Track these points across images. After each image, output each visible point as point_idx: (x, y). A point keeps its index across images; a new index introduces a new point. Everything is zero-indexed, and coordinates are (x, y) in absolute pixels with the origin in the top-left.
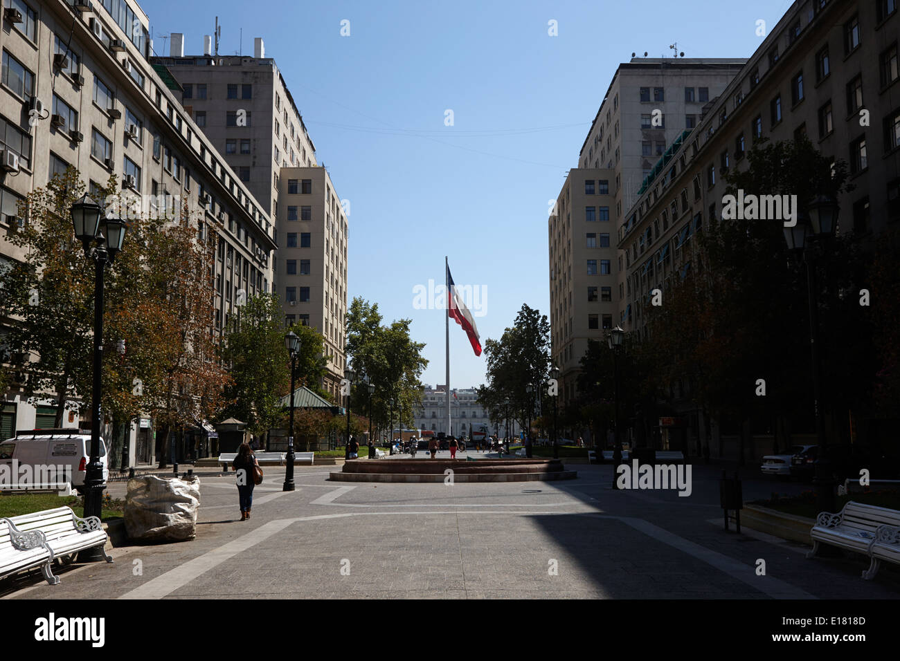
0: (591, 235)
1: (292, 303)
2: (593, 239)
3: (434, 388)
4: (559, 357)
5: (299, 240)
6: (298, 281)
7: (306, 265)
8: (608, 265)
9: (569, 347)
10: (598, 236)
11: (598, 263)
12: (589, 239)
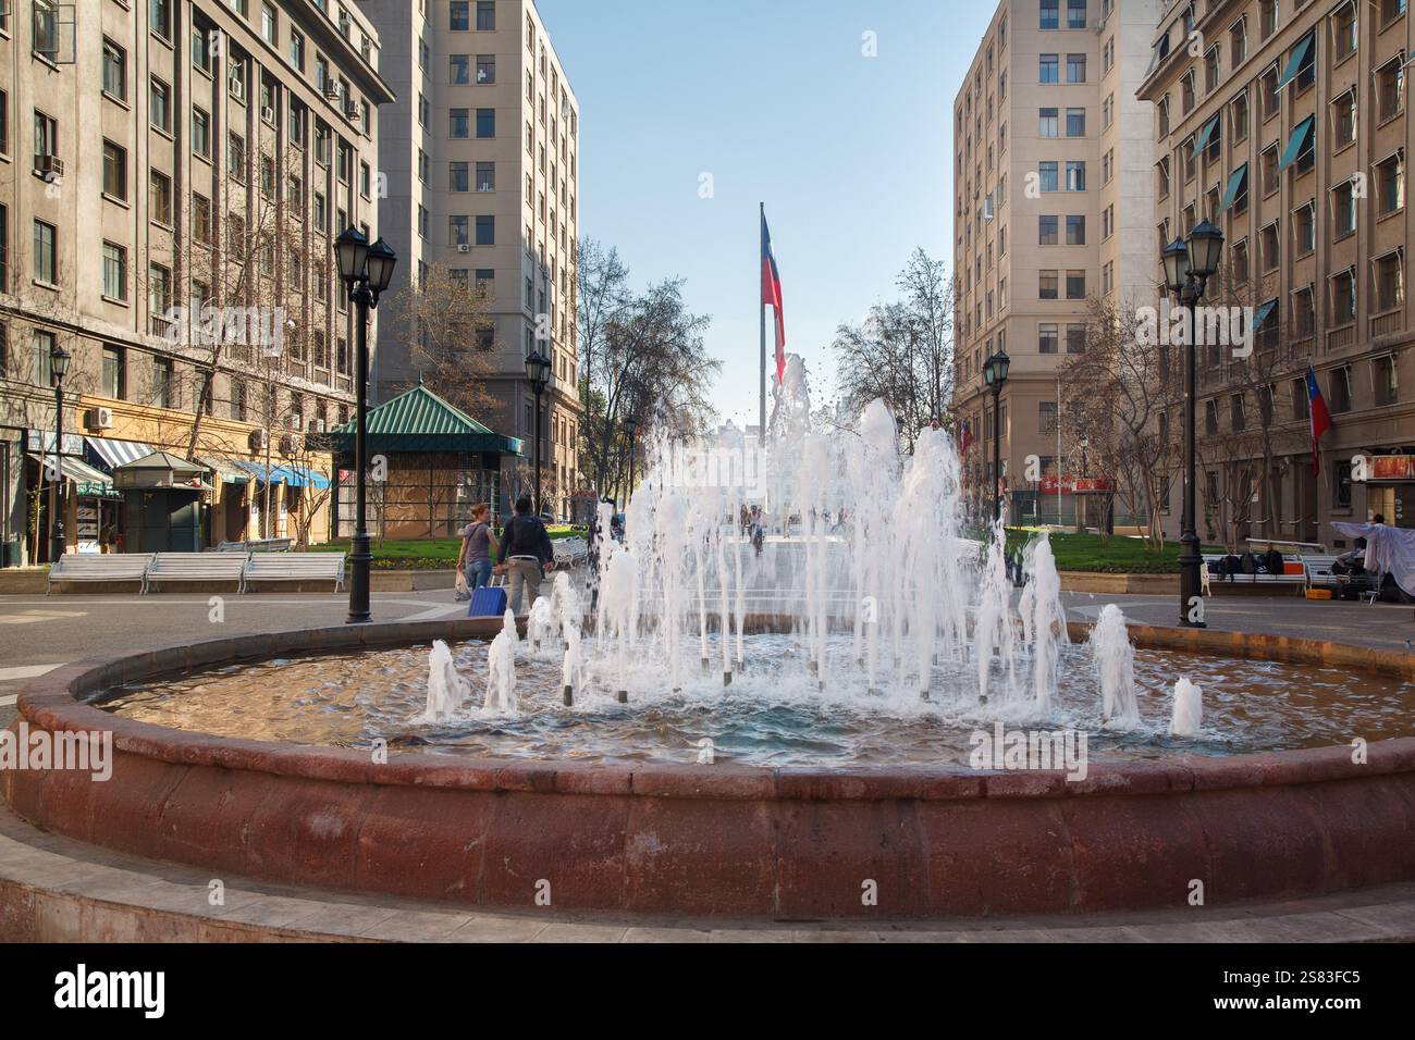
0: (1048, 113)
1: (460, 246)
2: (1053, 121)
4: (973, 358)
5: (472, 124)
6: (472, 204)
7: (486, 171)
8: (1080, 174)
9: (984, 345)
10: (1062, 114)
11: (1062, 168)
12: (1045, 120)
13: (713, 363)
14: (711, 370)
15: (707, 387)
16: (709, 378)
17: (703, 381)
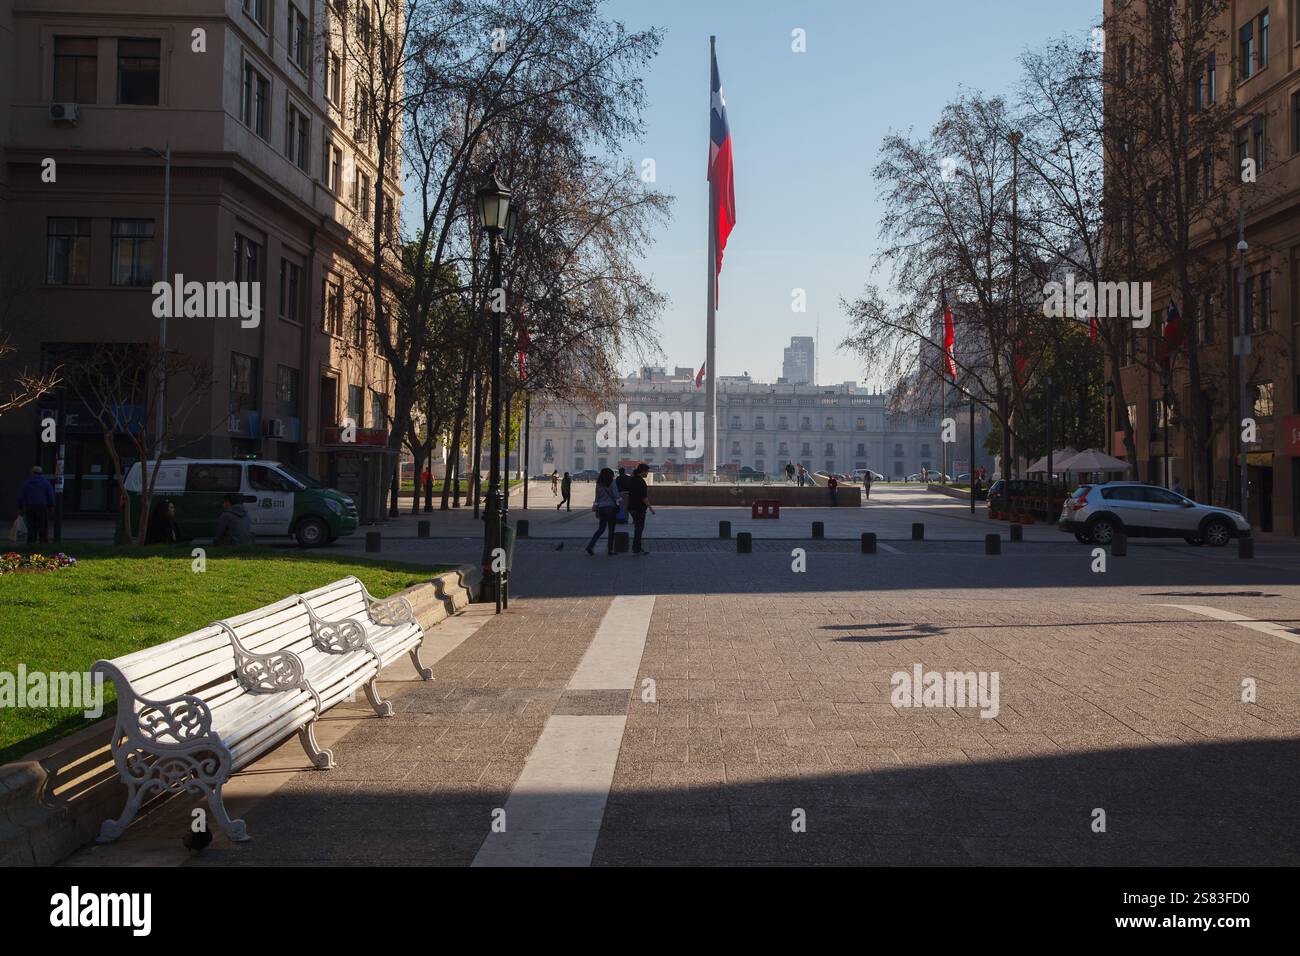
3: (670, 372)
13: (652, 199)
14: (649, 211)
15: (641, 243)
16: (645, 226)
17: (635, 233)
